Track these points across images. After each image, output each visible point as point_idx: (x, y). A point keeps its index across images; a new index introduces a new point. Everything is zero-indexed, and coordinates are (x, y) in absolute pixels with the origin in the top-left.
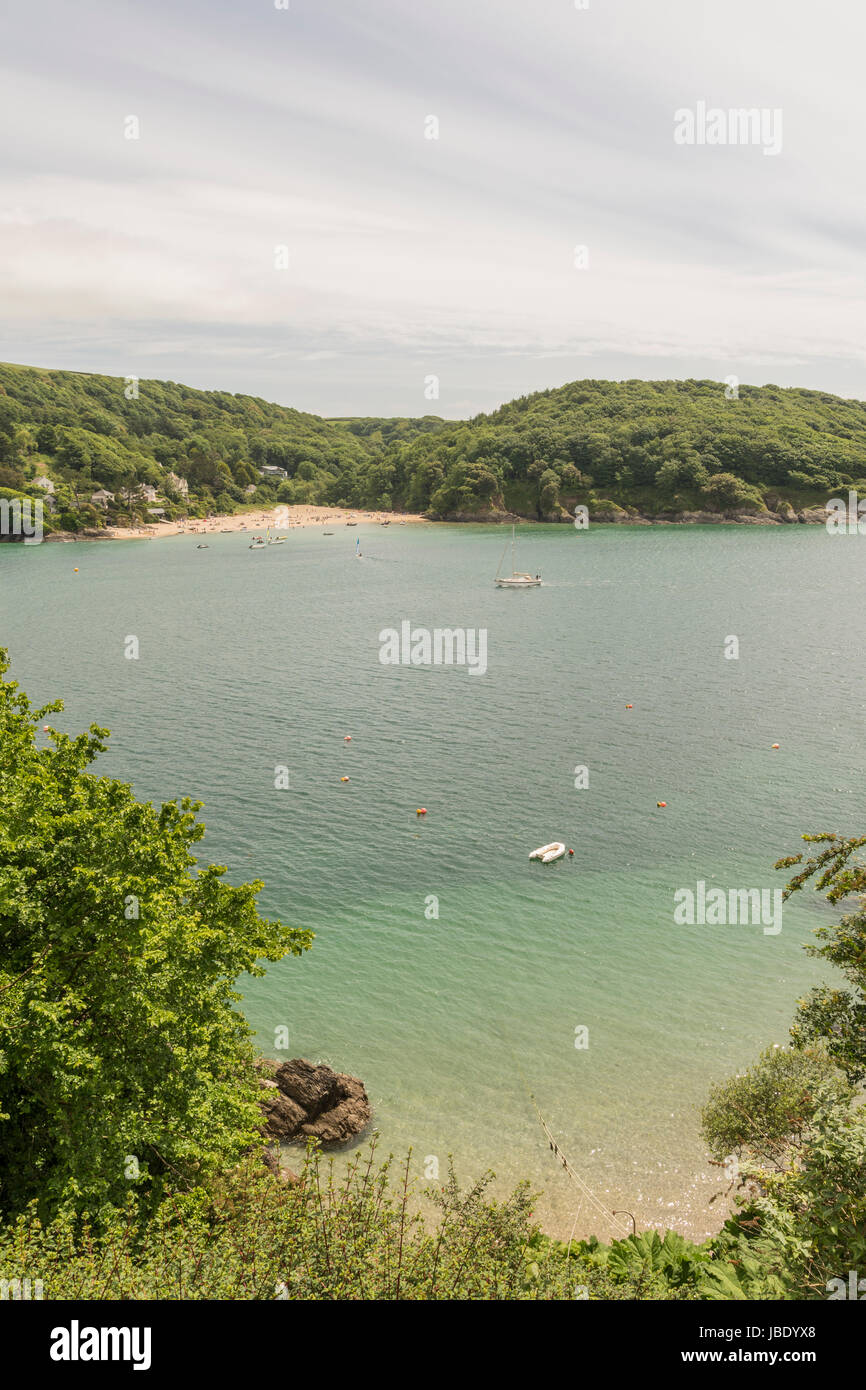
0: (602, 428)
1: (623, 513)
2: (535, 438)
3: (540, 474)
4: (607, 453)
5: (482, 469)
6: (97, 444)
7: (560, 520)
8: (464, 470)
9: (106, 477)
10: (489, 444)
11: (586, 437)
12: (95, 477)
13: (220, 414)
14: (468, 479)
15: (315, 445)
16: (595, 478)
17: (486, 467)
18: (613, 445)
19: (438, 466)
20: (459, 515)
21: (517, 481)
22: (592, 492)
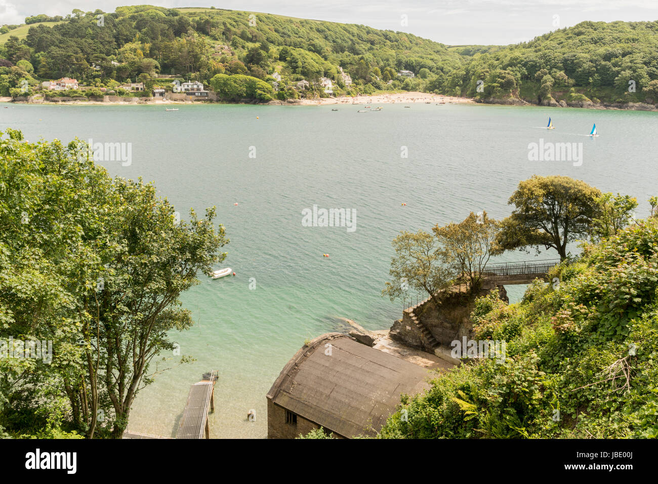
0: (587, 51)
1: (590, 102)
2: (544, 56)
3: (542, 77)
4: (585, 66)
5: (508, 74)
6: (306, 56)
7: (549, 105)
8: (498, 74)
9: (306, 74)
10: (517, 59)
11: (575, 56)
12: (303, 73)
13: (385, 42)
14: (499, 79)
15: (432, 59)
16: (576, 81)
17: (511, 73)
18: (591, 61)
19: (487, 72)
20: (491, 99)
21: (529, 81)
22: (573, 89)
